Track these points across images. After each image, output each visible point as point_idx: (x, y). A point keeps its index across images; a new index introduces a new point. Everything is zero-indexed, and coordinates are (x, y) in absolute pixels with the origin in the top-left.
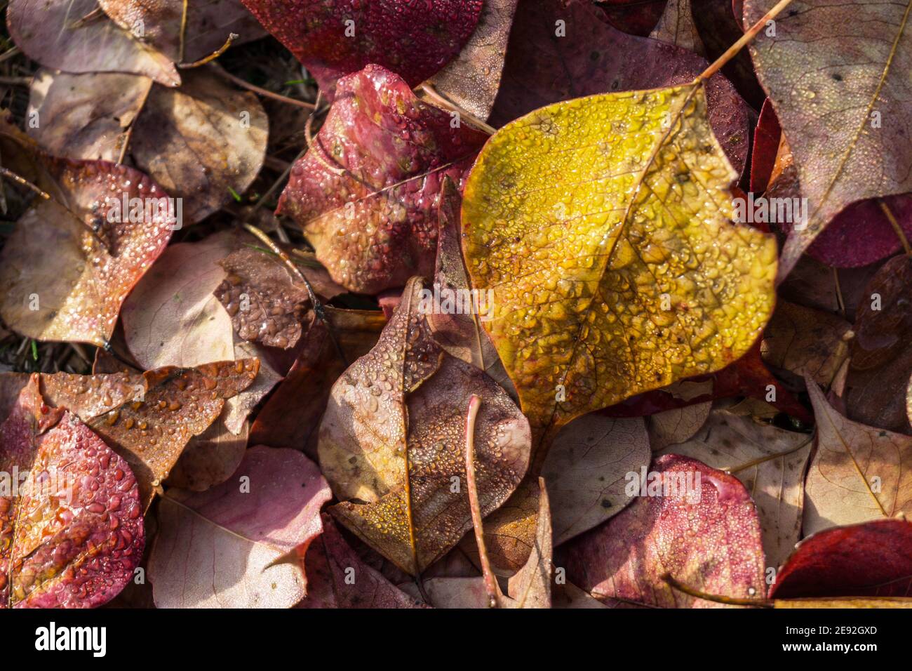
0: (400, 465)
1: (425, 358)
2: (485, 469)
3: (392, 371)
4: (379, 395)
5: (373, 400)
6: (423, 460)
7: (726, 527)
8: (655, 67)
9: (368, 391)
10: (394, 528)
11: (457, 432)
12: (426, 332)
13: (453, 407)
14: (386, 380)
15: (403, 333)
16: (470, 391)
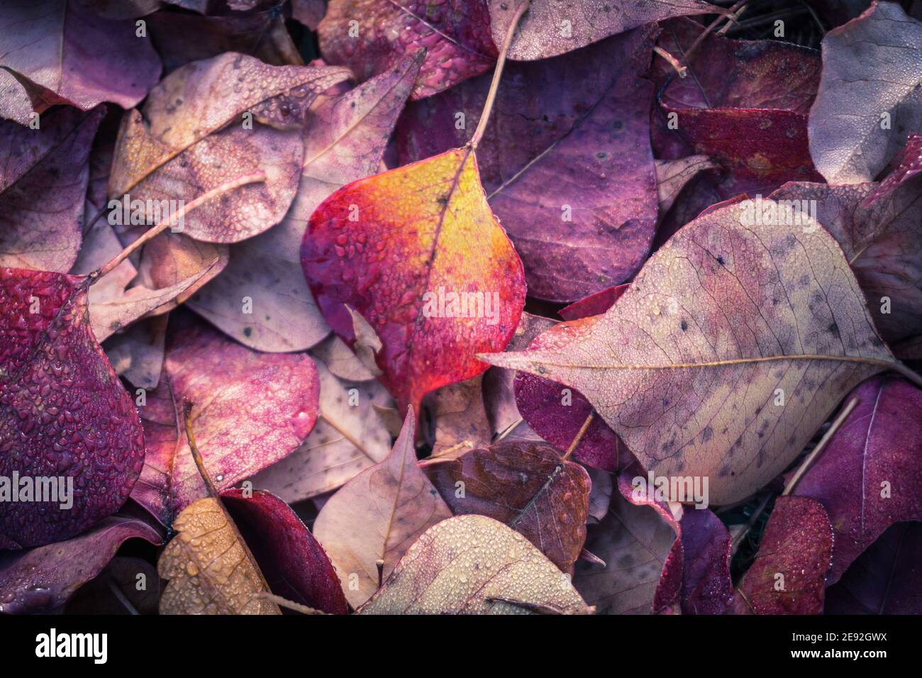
0: (189, 139)
1: (286, 113)
2: (218, 208)
3: (260, 91)
4: (236, 92)
5: (230, 90)
6: (200, 156)
7: (267, 433)
8: (632, 180)
9: (235, 81)
10: (136, 163)
11: (237, 171)
12: (307, 101)
13: (259, 159)
14: (251, 91)
15: (296, 82)
16: (279, 166)
